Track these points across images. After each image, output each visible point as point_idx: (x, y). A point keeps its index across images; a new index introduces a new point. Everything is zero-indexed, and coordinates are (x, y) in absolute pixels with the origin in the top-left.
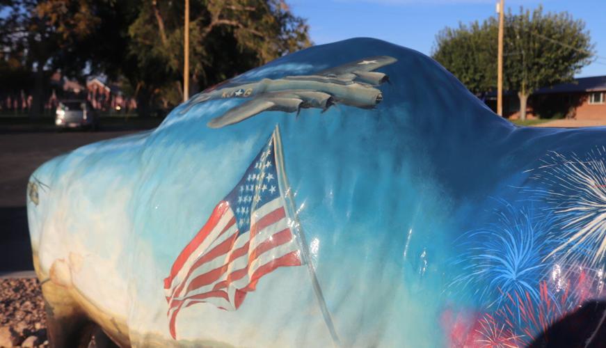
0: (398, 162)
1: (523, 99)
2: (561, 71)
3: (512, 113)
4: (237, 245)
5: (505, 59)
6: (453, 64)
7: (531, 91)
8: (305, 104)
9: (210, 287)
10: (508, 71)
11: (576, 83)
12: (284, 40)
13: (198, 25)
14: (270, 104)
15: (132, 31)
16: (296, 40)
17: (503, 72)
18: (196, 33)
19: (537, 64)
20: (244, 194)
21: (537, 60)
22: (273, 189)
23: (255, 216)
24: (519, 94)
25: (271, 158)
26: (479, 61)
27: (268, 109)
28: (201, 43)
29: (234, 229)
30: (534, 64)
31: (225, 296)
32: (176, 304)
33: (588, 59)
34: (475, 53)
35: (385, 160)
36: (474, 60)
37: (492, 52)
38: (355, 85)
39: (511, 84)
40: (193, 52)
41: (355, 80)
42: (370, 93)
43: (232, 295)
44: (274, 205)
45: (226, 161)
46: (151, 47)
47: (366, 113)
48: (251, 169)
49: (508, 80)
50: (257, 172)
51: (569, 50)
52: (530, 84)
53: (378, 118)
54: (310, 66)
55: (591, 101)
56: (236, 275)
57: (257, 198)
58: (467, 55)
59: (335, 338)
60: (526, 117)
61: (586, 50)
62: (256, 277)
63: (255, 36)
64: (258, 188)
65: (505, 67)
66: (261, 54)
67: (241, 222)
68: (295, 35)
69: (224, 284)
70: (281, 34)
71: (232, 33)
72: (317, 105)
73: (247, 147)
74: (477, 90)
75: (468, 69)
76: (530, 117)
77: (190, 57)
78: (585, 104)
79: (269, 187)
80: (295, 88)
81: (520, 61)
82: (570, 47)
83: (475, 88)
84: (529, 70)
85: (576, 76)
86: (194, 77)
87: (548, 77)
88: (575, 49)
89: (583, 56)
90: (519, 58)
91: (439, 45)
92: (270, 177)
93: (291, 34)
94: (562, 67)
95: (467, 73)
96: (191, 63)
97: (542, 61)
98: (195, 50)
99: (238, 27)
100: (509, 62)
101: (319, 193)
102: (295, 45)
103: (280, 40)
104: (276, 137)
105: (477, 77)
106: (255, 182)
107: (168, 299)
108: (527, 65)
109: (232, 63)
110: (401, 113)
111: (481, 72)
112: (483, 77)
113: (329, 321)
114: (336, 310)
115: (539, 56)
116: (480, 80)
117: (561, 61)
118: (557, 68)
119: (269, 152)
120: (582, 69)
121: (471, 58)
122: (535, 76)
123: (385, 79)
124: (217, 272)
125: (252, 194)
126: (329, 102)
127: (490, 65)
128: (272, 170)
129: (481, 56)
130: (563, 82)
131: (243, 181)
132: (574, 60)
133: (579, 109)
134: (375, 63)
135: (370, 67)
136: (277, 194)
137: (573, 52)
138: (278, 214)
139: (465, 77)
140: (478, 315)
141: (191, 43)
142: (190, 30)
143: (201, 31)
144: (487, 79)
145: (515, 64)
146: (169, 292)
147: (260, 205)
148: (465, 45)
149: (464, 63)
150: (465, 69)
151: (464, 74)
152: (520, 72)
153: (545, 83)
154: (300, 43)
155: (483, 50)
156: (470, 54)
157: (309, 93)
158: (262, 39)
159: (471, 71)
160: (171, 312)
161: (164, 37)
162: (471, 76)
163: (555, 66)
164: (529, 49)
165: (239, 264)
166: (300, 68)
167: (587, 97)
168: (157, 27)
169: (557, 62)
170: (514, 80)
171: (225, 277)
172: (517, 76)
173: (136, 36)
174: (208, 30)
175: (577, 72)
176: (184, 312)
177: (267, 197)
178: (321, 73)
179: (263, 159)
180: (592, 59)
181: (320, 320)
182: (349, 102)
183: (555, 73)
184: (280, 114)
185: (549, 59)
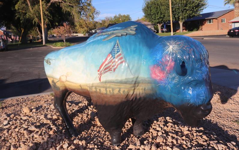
0: (140, 44)
1: (181, 24)
2: (195, 12)
3: (177, 30)
4: (113, 61)
5: (172, 8)
6: (152, 12)
7: (184, 21)
8: (122, 35)
9: (108, 70)
10: (174, 13)
11: (201, 16)
12: (81, 6)
13: (45, 3)
14: (115, 36)
15: (16, 7)
16: (87, 6)
17: (172, 13)
18: (44, 6)
19: (185, 9)
20: (113, 52)
21: (185, 8)
22: (119, 50)
23: (116, 56)
24: (179, 22)
25: (118, 45)
26: (162, 10)
27: (115, 37)
28: (47, 10)
29: (112, 58)
30: (184, 9)
31: (112, 70)
32: (101, 74)
33: (205, 6)
34: (160, 6)
35: (138, 44)
36: (160, 9)
37: (167, 6)
38: (130, 31)
39: (175, 18)
40: (44, 14)
41: (130, 30)
42: (134, 32)
43: (113, 70)
44: (119, 53)
45: (109, 47)
46: (26, 14)
47: (133, 36)
48: (114, 47)
49: (174, 16)
50: (115, 48)
51: (198, 3)
52: (183, 18)
53: (135, 37)
54: (121, 28)
55: (208, 23)
56: (113, 66)
57: (116, 52)
58: (157, 8)
59: (132, 74)
60: (183, 31)
61: (204, 3)
62: (117, 66)
63: (69, 6)
64: (116, 50)
65: (173, 12)
66: (72, 13)
67: (113, 57)
68: (86, 4)
69: (111, 68)
70: (80, 4)
71: (60, 5)
72: (124, 35)
73: (112, 44)
74: (162, 21)
75: (158, 13)
76: (184, 31)
77: (43, 17)
78: (205, 24)
79: (118, 50)
80: (119, 32)
81: (179, 9)
82: (198, 2)
83: (161, 21)
84: (182, 12)
85: (201, 13)
86: (45, 25)
87: (190, 14)
88: (200, 3)
89: (203, 5)
90: (178, 7)
91: (146, 4)
92: (118, 48)
93: (84, 4)
94: (195, 10)
95: (158, 15)
96: (44, 19)
97: (187, 8)
98: (45, 13)
99: (62, 2)
100: (174, 9)
101: (127, 50)
102: (86, 8)
103: (80, 6)
104: (118, 41)
105: (162, 16)
106: (115, 50)
107: (99, 74)
108: (181, 10)
109: (60, 18)
110: (139, 36)
111: (163, 14)
112: (164, 16)
113: (131, 72)
114: (132, 70)
115: (186, 6)
116: (163, 18)
117: (195, 8)
118: (193, 11)
119: (117, 44)
120: (203, 10)
121: (159, 8)
122: (185, 14)
123: (136, 30)
124: (110, 66)
125: (115, 52)
126: (126, 35)
127: (167, 11)
128: (118, 47)
129: (163, 7)
130: (196, 16)
131: (113, 50)
132: (200, 7)
133: (203, 26)
134: (134, 27)
135: (133, 27)
136: (120, 51)
137: (199, 4)
138: (120, 55)
139: (157, 16)
140: (154, 65)
141: (43, 11)
142: (42, 5)
143: (46, 5)
144: (166, 17)
145: (176, 10)
146: (99, 72)
147: (117, 53)
148: (156, 3)
149: (156, 11)
150: (157, 13)
151: (157, 15)
152: (179, 13)
153: (189, 17)
154: (88, 7)
155: (163, 5)
156: (158, 7)
157: (122, 33)
158: (73, 7)
159: (159, 14)
160: (100, 76)
161: (31, 9)
162: (160, 16)
163: (193, 9)
164: (182, 4)
165: (114, 64)
166: (119, 28)
167: (206, 21)
168: (27, 5)
169: (193, 8)
170: (176, 16)
171: (111, 67)
172: (177, 15)
173: (19, 9)
174: (49, 4)
175: (201, 12)
176: (103, 75)
177: (118, 52)
178: (123, 29)
179: (116, 46)
180: (207, 6)
181: (129, 72)
182: (130, 34)
183: (193, 12)
184: (118, 37)
185: (190, 7)
